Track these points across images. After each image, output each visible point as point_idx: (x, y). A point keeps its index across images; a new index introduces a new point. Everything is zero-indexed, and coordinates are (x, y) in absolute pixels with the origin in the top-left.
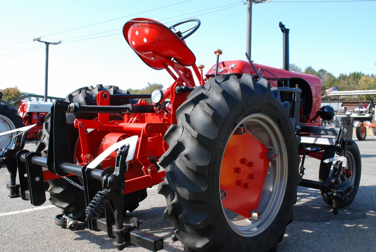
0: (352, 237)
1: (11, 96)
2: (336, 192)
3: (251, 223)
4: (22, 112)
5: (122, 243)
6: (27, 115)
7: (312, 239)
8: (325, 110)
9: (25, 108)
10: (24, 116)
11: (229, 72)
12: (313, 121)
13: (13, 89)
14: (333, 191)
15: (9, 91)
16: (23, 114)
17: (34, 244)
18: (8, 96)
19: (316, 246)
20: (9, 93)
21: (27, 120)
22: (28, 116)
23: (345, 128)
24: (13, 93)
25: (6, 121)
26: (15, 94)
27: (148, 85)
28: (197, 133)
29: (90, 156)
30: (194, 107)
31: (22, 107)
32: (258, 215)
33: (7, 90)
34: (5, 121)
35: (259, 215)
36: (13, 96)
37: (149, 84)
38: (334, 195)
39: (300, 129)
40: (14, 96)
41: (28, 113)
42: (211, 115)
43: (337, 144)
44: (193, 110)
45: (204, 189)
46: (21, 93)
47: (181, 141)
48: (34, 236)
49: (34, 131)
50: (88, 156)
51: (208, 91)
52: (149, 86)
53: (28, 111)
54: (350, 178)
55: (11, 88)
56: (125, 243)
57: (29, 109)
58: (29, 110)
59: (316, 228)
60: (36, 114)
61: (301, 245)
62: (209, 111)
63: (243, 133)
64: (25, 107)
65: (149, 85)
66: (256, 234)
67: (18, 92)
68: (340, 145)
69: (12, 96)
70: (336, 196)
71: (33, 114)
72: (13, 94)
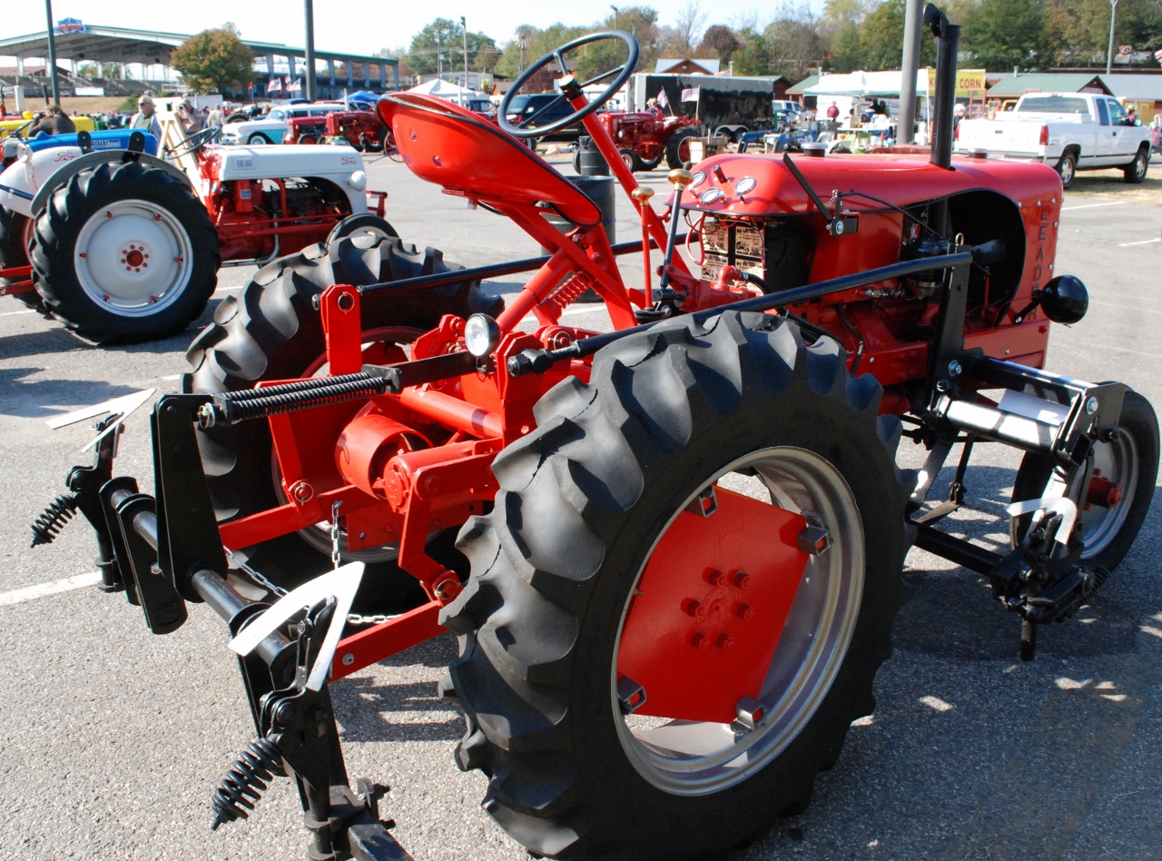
0: (1058, 740)
1: (217, 53)
2: (1033, 604)
3: (732, 741)
4: (209, 180)
5: (331, 852)
6: (222, 190)
7: (938, 742)
8: (1059, 290)
9: (215, 169)
10: (213, 190)
11: (731, 207)
12: (1020, 319)
13: (222, 34)
14: (1025, 598)
15: (211, 40)
16: (211, 187)
17: (176, 706)
18: (207, 56)
19: (939, 776)
20: (211, 45)
21: (223, 203)
22: (224, 192)
23: (1093, 398)
24: (220, 46)
25: (159, 216)
26: (226, 47)
27: (613, 12)
28: (533, 570)
29: (307, 488)
30: (539, 467)
31: (206, 164)
32: (754, 716)
33: (204, 39)
34: (158, 218)
35: (758, 717)
36: (222, 54)
37: (616, 9)
38: (1025, 611)
39: (960, 372)
40: (226, 54)
41: (224, 183)
42: (579, 510)
43: (1061, 449)
44: (534, 475)
45: (556, 720)
46: (244, 43)
47: (493, 580)
48: (183, 673)
49: (243, 235)
50: (300, 488)
51: (591, 403)
52: (614, 17)
53: (222, 178)
54: (1112, 509)
55: (217, 31)
56: (337, 854)
57: (227, 171)
58: (225, 175)
59: (964, 690)
60: (247, 184)
61: (894, 769)
62: (575, 496)
63: (707, 512)
64: (214, 164)
65: (617, 14)
66: (741, 777)
67: (237, 43)
68: (1068, 451)
69: (219, 56)
70: (1031, 613)
71: (239, 185)
72: (222, 48)
